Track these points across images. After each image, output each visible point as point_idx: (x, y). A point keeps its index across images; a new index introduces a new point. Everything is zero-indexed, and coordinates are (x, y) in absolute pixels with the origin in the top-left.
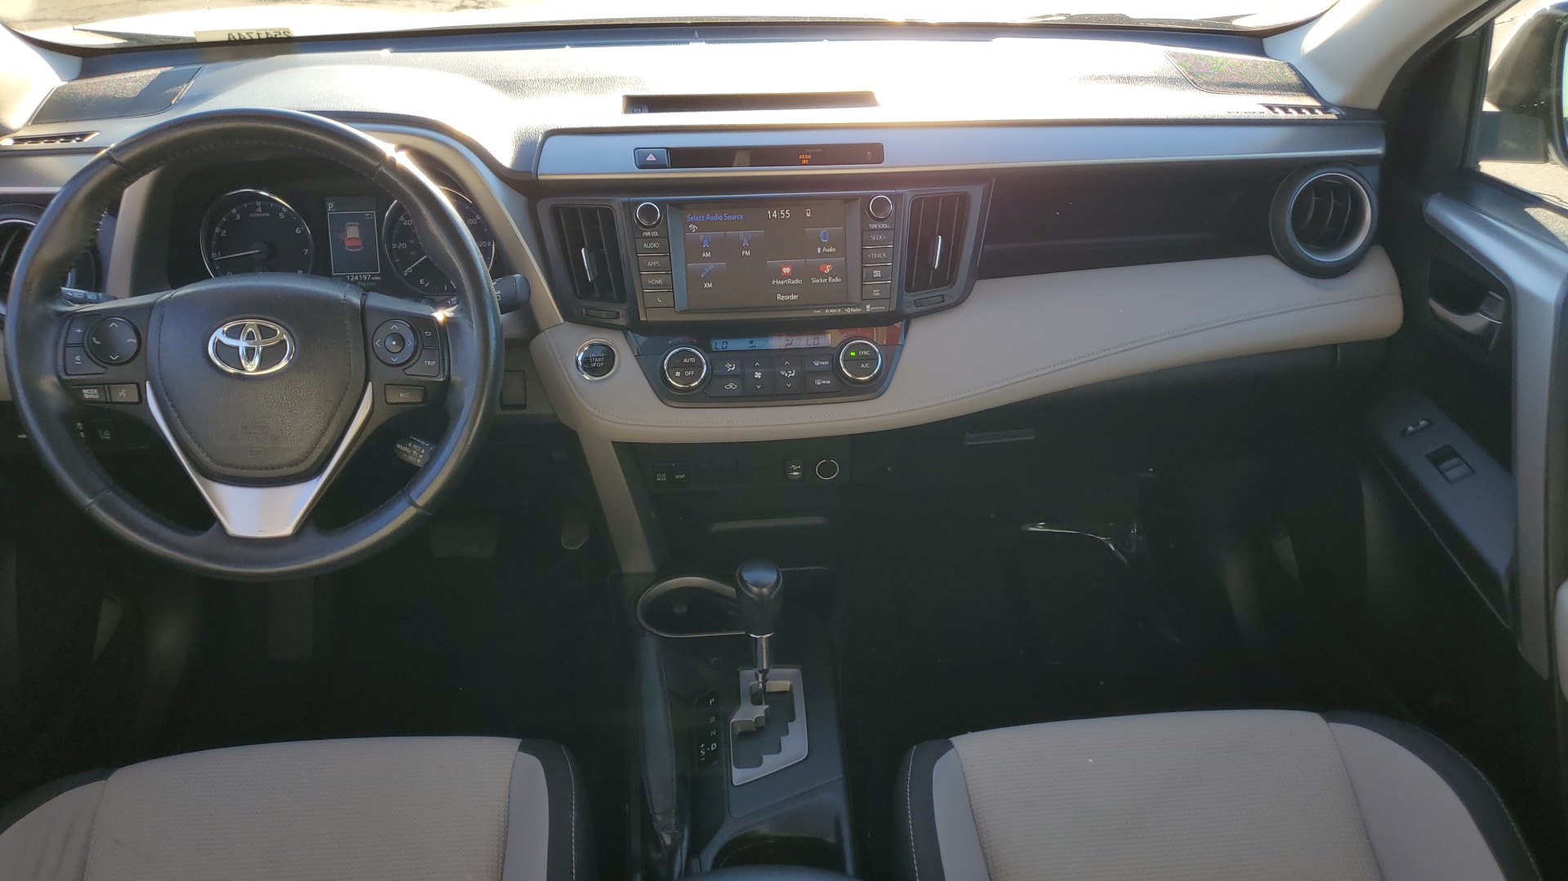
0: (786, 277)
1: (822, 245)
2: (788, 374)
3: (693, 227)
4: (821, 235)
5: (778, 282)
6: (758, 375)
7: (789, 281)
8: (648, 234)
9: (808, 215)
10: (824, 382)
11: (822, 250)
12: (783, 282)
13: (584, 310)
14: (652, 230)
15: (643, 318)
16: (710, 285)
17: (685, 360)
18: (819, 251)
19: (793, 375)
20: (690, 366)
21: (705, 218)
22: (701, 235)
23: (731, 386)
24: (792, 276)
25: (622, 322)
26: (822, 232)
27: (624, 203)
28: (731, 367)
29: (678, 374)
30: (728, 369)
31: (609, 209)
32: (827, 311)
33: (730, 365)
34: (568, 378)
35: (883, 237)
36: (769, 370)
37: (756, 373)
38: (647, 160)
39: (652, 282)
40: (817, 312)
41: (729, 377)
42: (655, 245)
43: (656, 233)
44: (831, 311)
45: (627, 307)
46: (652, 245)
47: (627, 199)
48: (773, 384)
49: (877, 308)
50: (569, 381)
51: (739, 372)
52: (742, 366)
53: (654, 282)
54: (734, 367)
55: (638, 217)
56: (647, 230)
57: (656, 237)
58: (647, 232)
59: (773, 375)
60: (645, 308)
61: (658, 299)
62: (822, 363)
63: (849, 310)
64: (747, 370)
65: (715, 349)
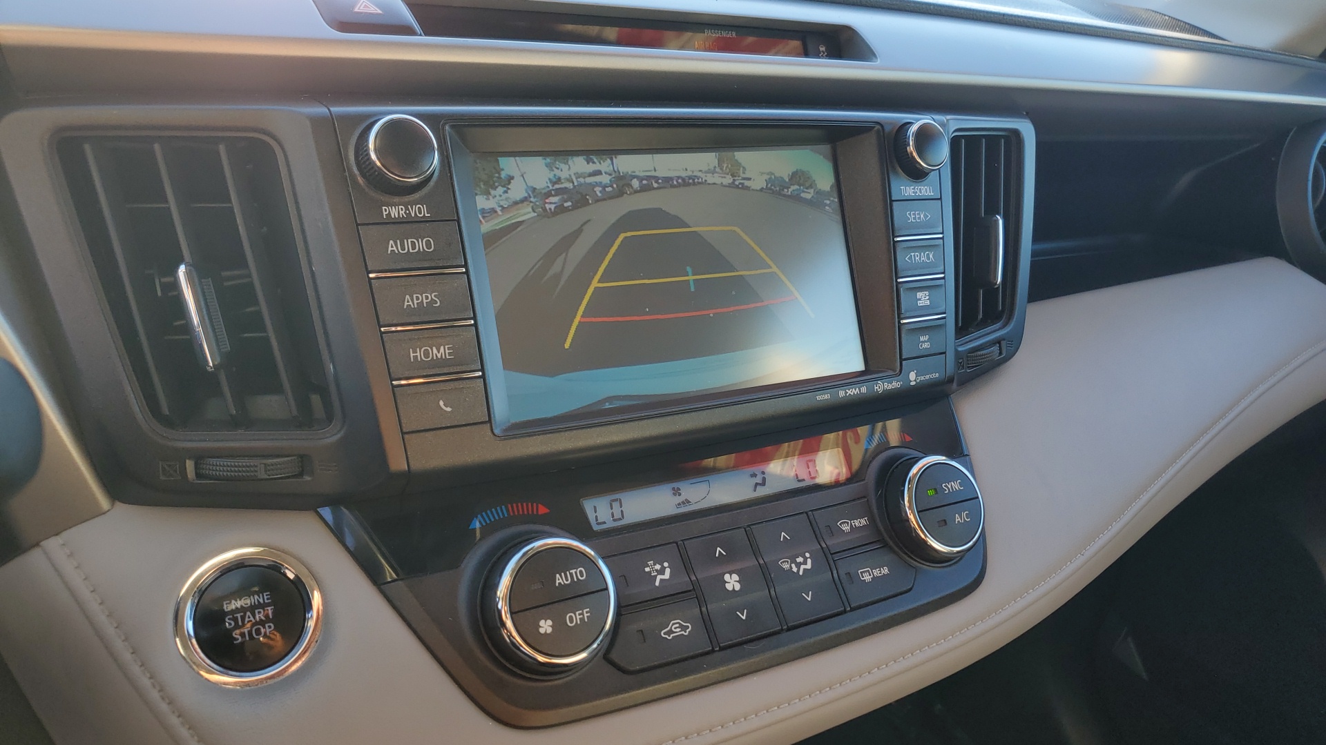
2: (798, 565)
6: (732, 582)
8: (395, 212)
10: (876, 572)
13: (190, 465)
14: (407, 199)
15: (398, 463)
17: (560, 580)
19: (809, 566)
20: (575, 595)
23: (678, 632)
25: (324, 480)
27: (316, 121)
28: (662, 573)
29: (546, 626)
30: (659, 577)
31: (264, 142)
32: (842, 394)
33: (658, 567)
34: (154, 695)
35: (926, 216)
36: (751, 562)
37: (727, 577)
38: (356, 10)
39: (420, 354)
40: (823, 397)
41: (667, 600)
42: (421, 245)
43: (424, 209)
44: (849, 392)
45: (339, 436)
46: (413, 244)
47: (321, 110)
48: (776, 603)
49: (927, 377)
50: (164, 707)
51: (684, 581)
52: (685, 564)
53: (426, 354)
54: (668, 571)
55: (373, 156)
56: (396, 199)
57: (424, 221)
58: (395, 205)
59: (766, 575)
60: (403, 433)
61: (441, 403)
62: (857, 523)
63: (881, 387)
64: (702, 574)
65: (598, 524)
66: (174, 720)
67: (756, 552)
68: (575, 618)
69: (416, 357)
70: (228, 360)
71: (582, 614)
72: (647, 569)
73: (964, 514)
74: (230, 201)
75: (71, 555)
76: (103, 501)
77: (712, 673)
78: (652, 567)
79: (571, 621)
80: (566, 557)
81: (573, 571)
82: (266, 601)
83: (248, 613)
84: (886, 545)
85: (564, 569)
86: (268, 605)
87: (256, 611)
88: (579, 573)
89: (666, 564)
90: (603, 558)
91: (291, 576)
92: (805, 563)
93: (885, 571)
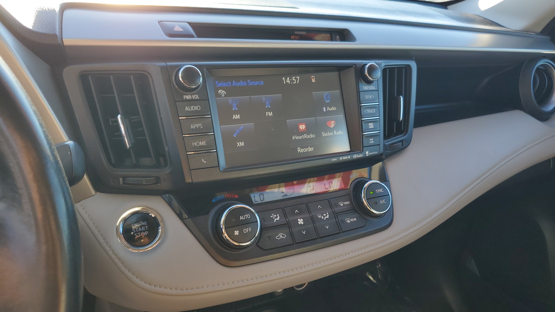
0: (302, 133)
1: (326, 105)
2: (324, 217)
3: (222, 92)
4: (325, 97)
5: (297, 138)
6: (301, 221)
7: (305, 136)
8: (188, 97)
9: (313, 81)
10: (352, 220)
11: (326, 109)
12: (300, 137)
13: (121, 179)
15: (188, 180)
16: (242, 144)
17: (241, 218)
18: (325, 110)
19: (328, 217)
20: (246, 223)
21: (232, 84)
22: (230, 99)
24: (308, 131)
25: (164, 185)
26: (325, 94)
27: (162, 68)
28: (277, 218)
29: (237, 233)
30: (275, 219)
31: (146, 75)
32: (341, 159)
33: (275, 216)
34: (111, 253)
35: (372, 97)
36: (307, 215)
37: (299, 220)
38: (175, 30)
39: (196, 144)
40: (334, 160)
41: (278, 227)
42: (196, 108)
43: (197, 96)
44: (344, 158)
45: (169, 171)
46: (194, 108)
47: (163, 64)
48: (315, 228)
49: (373, 153)
50: (114, 256)
51: (284, 221)
52: (285, 215)
53: (198, 144)
54: (279, 217)
55: (181, 79)
56: (188, 93)
57: (197, 100)
58: (188, 95)
59: (313, 220)
60: (190, 170)
61: (203, 160)
62: (346, 203)
63: (355, 156)
64: (291, 218)
65: (255, 202)
66: (117, 260)
67: (309, 212)
68: (246, 230)
69: (194, 145)
70: (133, 146)
71: (249, 229)
72: (271, 217)
73: (383, 201)
74: (134, 93)
75: (83, 209)
76: (93, 192)
77: (293, 252)
78: (273, 216)
79: (245, 232)
80: (243, 211)
81: (246, 215)
82: (145, 224)
83: (140, 228)
84: (356, 211)
85: (243, 215)
86: (146, 225)
87: (142, 227)
88: (248, 216)
89: (278, 215)
90: (257, 212)
91: (153, 216)
92: (326, 216)
93: (355, 219)
